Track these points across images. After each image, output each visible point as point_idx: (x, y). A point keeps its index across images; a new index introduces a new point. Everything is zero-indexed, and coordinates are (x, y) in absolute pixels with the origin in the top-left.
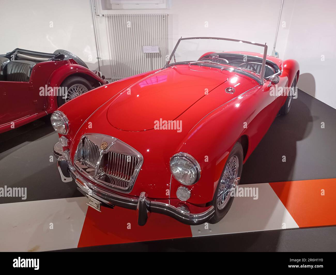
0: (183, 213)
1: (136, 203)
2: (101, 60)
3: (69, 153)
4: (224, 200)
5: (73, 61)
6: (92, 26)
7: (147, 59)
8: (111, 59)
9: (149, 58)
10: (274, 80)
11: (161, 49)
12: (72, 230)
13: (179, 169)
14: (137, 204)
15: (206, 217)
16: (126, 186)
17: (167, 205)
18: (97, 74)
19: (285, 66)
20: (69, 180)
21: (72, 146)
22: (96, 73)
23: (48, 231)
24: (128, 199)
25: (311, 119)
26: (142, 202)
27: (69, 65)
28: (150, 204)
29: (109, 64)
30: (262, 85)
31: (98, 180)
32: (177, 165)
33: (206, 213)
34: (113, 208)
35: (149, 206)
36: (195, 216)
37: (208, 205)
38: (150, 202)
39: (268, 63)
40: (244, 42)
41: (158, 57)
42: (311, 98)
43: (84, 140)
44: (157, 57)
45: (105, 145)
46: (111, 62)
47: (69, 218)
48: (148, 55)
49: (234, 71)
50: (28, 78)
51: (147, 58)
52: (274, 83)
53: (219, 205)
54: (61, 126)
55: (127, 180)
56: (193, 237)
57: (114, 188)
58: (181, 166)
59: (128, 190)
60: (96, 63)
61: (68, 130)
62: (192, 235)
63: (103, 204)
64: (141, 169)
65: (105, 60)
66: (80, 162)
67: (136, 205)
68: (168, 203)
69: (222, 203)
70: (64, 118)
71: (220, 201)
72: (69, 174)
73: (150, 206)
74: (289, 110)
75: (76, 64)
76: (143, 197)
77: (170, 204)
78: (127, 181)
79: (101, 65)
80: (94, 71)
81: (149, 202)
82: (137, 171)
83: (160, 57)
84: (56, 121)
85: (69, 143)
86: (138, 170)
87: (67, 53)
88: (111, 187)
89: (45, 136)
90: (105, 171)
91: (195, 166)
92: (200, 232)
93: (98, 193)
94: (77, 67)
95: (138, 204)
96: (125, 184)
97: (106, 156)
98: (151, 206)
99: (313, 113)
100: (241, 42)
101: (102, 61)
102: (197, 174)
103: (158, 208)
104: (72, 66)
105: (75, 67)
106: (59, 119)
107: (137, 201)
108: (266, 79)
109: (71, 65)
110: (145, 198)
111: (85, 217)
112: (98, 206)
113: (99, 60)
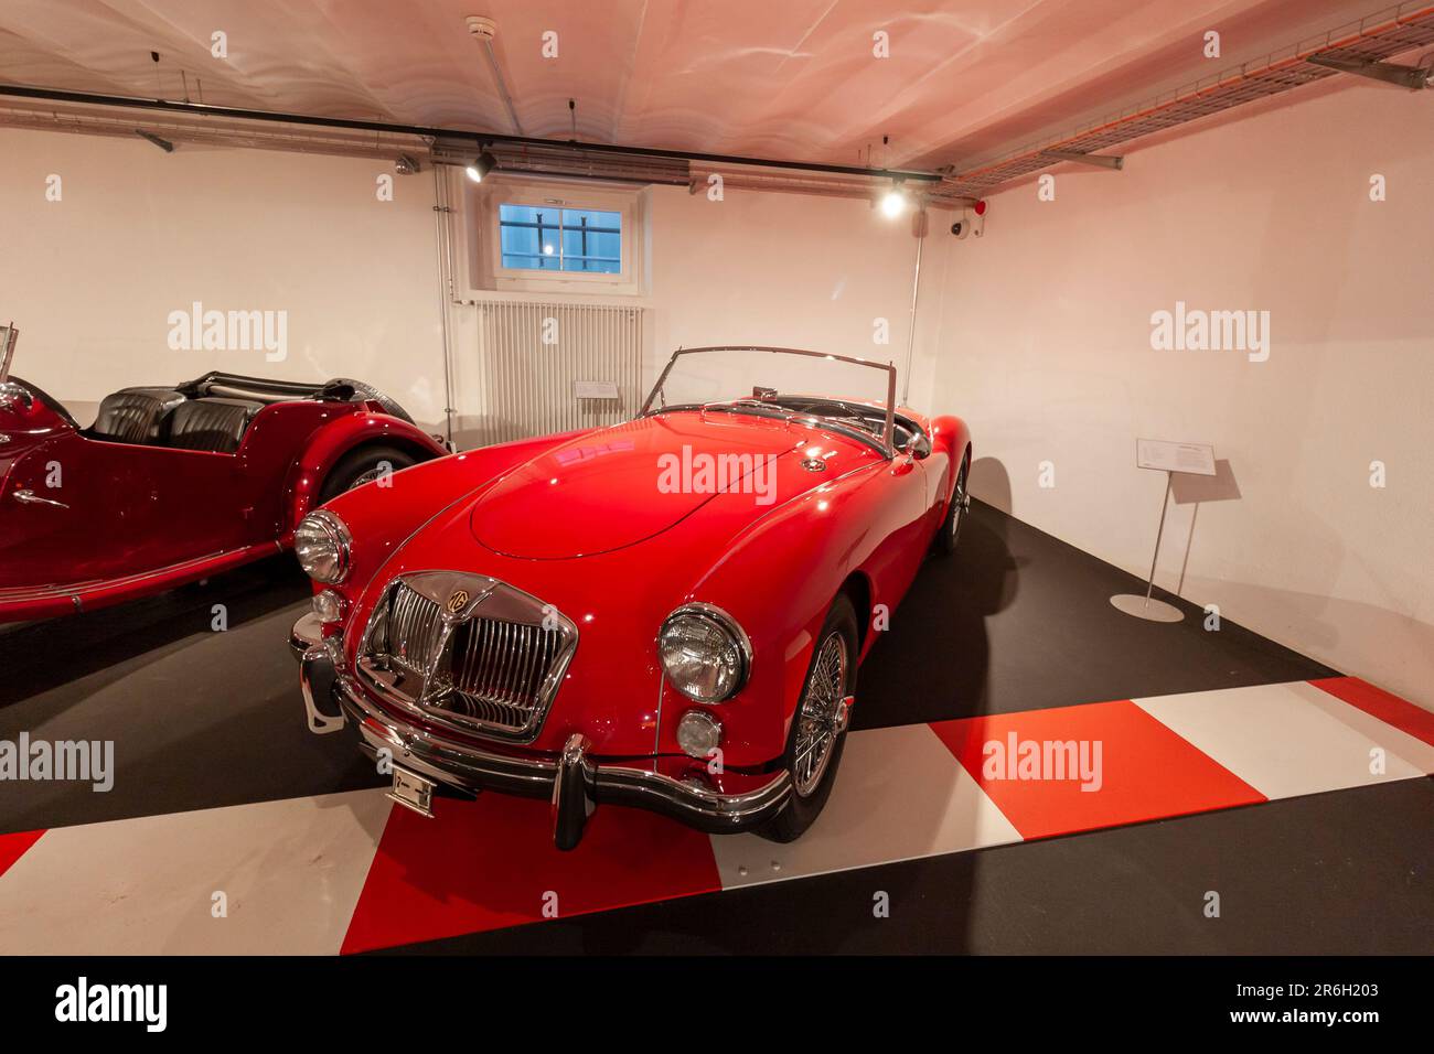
0: (699, 793)
1: (552, 773)
2: (457, 415)
3: (342, 644)
4: (811, 770)
5: (375, 406)
6: (439, 328)
7: (586, 416)
8: (485, 414)
9: (589, 412)
10: (919, 448)
11: (623, 392)
12: (327, 898)
13: (690, 657)
14: (554, 777)
15: (767, 805)
16: (519, 725)
17: (648, 774)
18: (444, 445)
19: (937, 430)
20: (335, 724)
21: (351, 622)
22: (441, 442)
23: (239, 906)
24: (525, 762)
25: (1010, 565)
26: (572, 769)
27: (364, 414)
28: (596, 776)
29: (478, 427)
30: (891, 459)
31: (432, 709)
32: (679, 643)
33: (765, 792)
34: (474, 799)
35: (591, 782)
36: (731, 801)
37: (771, 769)
38: (597, 768)
39: (899, 421)
40: (838, 358)
41: (616, 412)
42: (1004, 519)
43: (394, 592)
44: (611, 412)
45: (462, 599)
46: (485, 421)
47: (319, 857)
48: (589, 404)
49: (818, 425)
50: (235, 444)
51: (584, 413)
52: (919, 455)
53: (799, 782)
54: (328, 558)
55: (523, 707)
56: (724, 889)
57: (481, 730)
58: (694, 644)
59: (527, 735)
60: (441, 424)
61: (346, 570)
62: (720, 885)
63: (441, 790)
64: (566, 674)
65: (467, 417)
66: (372, 661)
67: (551, 781)
68: (651, 769)
69: (806, 778)
70: (337, 533)
71: (801, 773)
72: (337, 704)
73: (595, 781)
74: (955, 540)
75: (385, 412)
76: (576, 751)
77: (658, 771)
78: (525, 709)
79: (454, 429)
80: (436, 436)
81: (592, 770)
82: (551, 682)
83: (621, 412)
84: (309, 541)
85: (345, 613)
86: (555, 680)
87: (362, 386)
88: (474, 728)
89: (266, 616)
90: (456, 684)
91: (737, 642)
92: (744, 874)
93: (432, 755)
94: (386, 421)
95: (559, 776)
96: (516, 717)
97: (461, 631)
98: (598, 783)
99: (1014, 549)
100: (830, 358)
101: (460, 418)
102: (742, 666)
103: (621, 786)
104: (371, 418)
105: (380, 422)
106: (322, 535)
107: (554, 768)
108: (900, 450)
109: (369, 414)
110: (579, 754)
111: (375, 850)
112: (423, 800)
113: (451, 415)
